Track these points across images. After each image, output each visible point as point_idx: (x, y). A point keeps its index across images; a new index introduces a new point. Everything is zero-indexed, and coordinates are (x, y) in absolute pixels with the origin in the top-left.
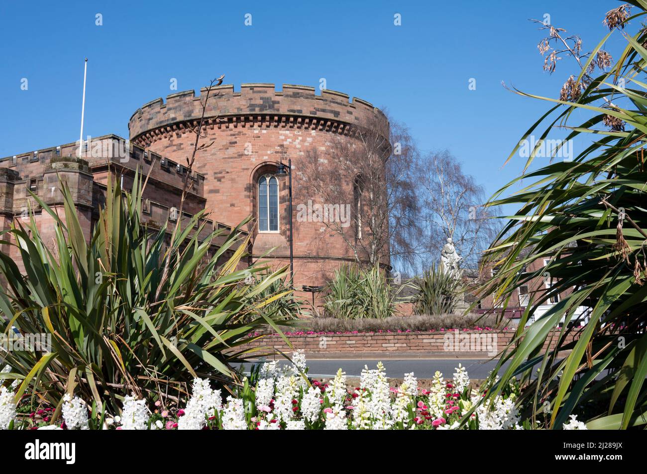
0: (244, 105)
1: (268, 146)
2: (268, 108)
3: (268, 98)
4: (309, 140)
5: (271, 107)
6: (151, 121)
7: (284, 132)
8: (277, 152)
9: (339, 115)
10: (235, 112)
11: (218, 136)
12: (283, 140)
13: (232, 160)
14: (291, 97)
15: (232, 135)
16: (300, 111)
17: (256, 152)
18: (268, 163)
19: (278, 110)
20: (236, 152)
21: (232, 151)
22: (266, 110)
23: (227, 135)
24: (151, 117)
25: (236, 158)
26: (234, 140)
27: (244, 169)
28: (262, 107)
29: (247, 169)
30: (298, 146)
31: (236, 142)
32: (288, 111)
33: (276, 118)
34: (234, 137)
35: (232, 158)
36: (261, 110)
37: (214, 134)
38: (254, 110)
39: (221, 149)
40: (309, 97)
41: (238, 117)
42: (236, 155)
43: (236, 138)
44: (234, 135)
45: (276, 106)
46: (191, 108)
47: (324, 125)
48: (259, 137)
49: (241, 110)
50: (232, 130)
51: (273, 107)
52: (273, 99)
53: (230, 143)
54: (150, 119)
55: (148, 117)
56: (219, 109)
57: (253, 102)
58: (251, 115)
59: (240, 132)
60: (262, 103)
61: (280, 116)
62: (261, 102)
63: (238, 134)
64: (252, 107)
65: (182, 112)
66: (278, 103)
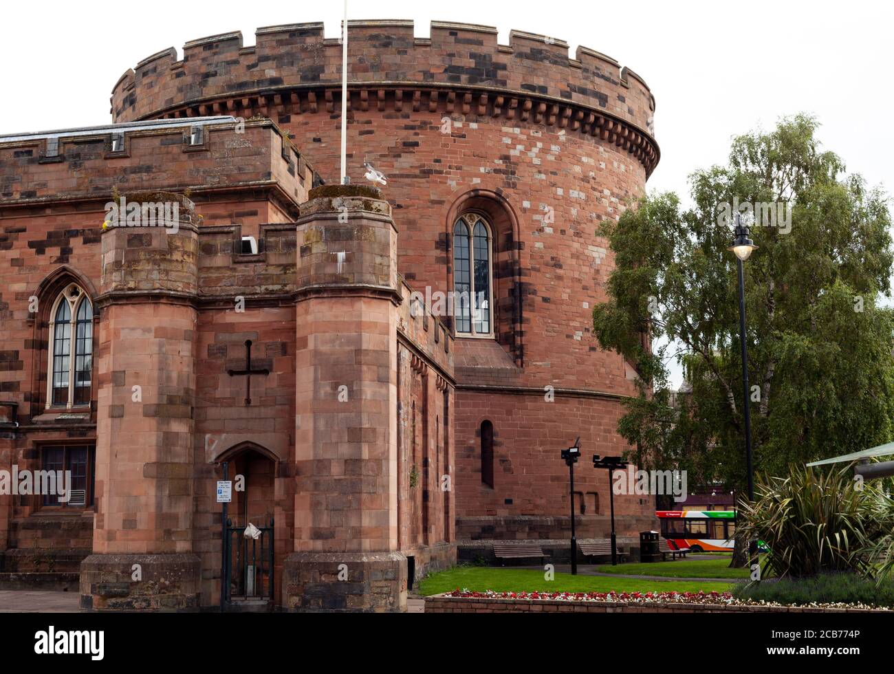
0: (438, 67)
1: (481, 157)
2: (484, 77)
3: (485, 56)
4: (555, 148)
5: (491, 75)
6: (211, 80)
7: (510, 130)
8: (497, 171)
9: (607, 102)
10: (418, 80)
11: (377, 127)
12: (507, 146)
13: (408, 180)
14: (527, 57)
15: (407, 127)
16: (543, 89)
17: (459, 168)
18: (481, 192)
19: (504, 83)
20: (417, 164)
21: (406, 162)
22: (482, 81)
23: (398, 127)
24: (212, 69)
25: (416, 176)
26: (413, 139)
27: (434, 202)
28: (475, 75)
29: (440, 202)
30: (536, 161)
31: (416, 144)
32: (523, 86)
33: (501, 100)
34: (413, 131)
35: (407, 176)
36: (471, 81)
37: (369, 122)
38: (458, 79)
39: (382, 156)
40: (559, 60)
41: (426, 91)
42: (417, 172)
43: (417, 134)
44: (412, 128)
45: (500, 73)
46: (318, 62)
47: (583, 122)
48: (464, 136)
49: (432, 76)
50: (407, 117)
51: (495, 75)
52: (494, 60)
53: (405, 144)
54: (207, 75)
55: (204, 70)
56: (383, 70)
57: (456, 62)
58: (453, 88)
59: (425, 123)
60: (473, 65)
61: (508, 96)
62: (472, 63)
63: (420, 127)
64: (454, 71)
65: (295, 69)
66: (504, 67)
